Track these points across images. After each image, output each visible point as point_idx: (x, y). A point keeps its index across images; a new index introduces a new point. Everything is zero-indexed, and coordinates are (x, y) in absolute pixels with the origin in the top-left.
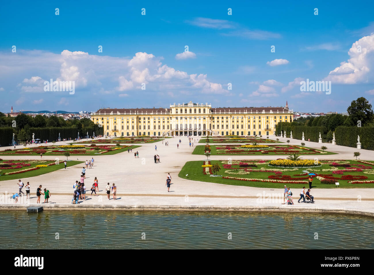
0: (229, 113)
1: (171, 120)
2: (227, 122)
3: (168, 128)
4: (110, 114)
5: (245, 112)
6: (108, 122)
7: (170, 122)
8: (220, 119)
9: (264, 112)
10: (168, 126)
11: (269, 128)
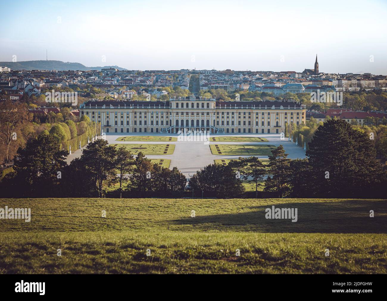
0: (235, 108)
1: (171, 116)
2: (233, 117)
3: (167, 124)
4: (102, 107)
5: (253, 106)
6: (99, 117)
7: (169, 117)
8: (225, 115)
9: (273, 107)
10: (167, 122)
11: (279, 125)
